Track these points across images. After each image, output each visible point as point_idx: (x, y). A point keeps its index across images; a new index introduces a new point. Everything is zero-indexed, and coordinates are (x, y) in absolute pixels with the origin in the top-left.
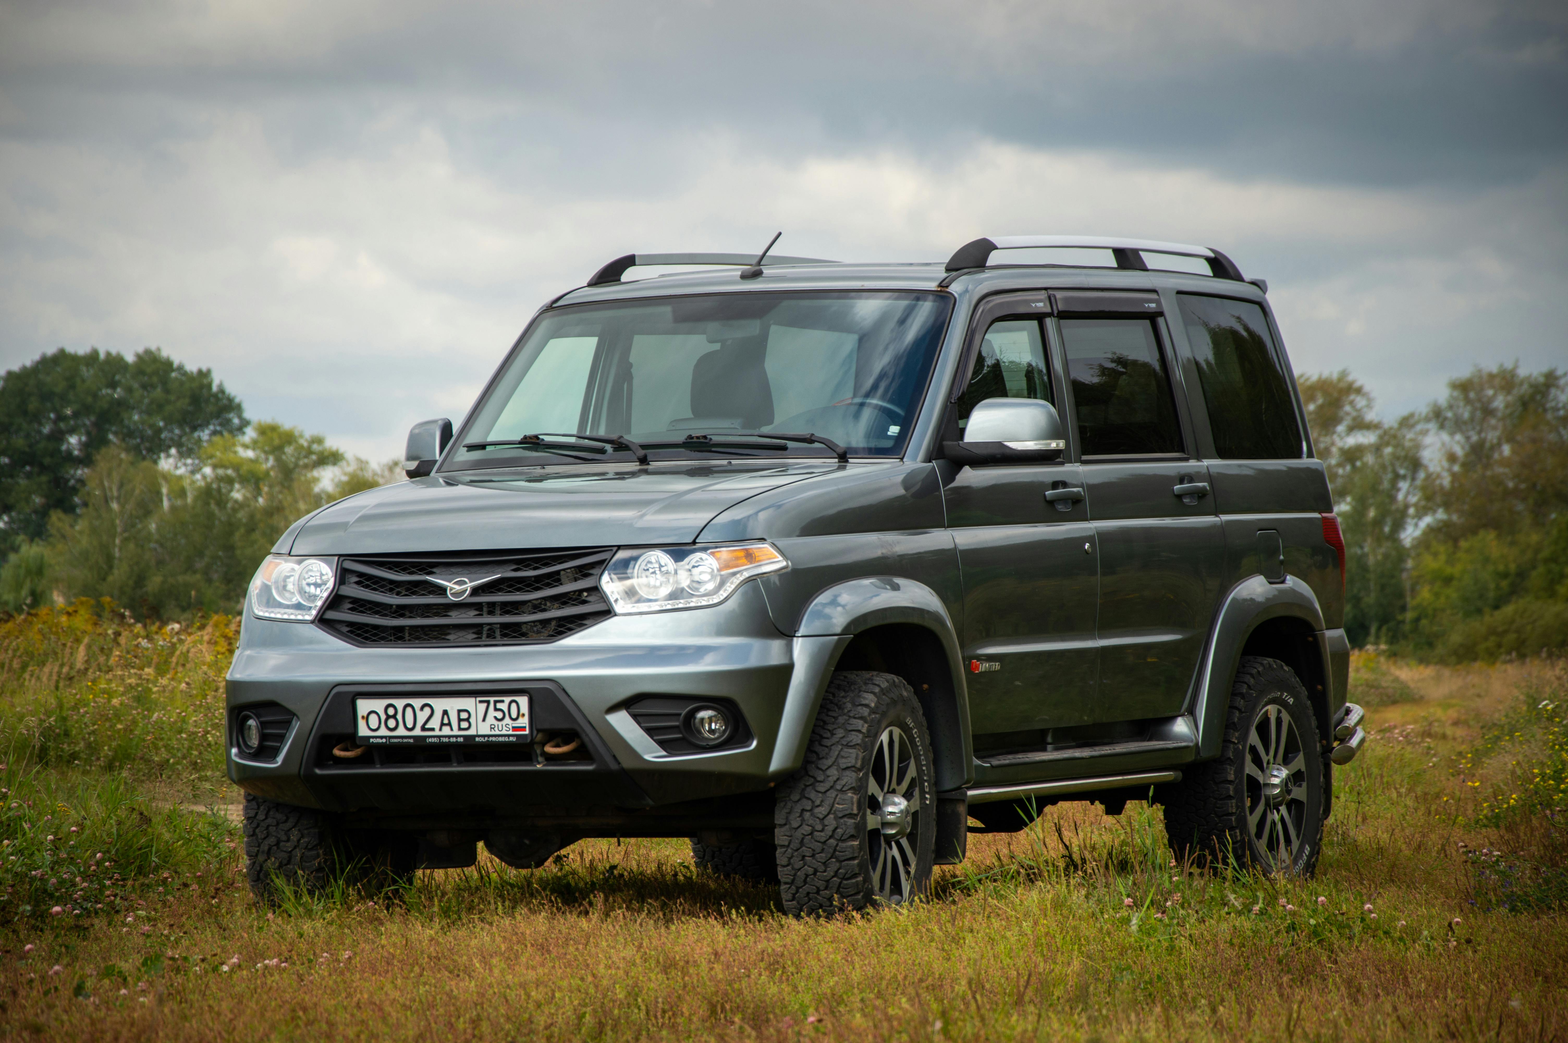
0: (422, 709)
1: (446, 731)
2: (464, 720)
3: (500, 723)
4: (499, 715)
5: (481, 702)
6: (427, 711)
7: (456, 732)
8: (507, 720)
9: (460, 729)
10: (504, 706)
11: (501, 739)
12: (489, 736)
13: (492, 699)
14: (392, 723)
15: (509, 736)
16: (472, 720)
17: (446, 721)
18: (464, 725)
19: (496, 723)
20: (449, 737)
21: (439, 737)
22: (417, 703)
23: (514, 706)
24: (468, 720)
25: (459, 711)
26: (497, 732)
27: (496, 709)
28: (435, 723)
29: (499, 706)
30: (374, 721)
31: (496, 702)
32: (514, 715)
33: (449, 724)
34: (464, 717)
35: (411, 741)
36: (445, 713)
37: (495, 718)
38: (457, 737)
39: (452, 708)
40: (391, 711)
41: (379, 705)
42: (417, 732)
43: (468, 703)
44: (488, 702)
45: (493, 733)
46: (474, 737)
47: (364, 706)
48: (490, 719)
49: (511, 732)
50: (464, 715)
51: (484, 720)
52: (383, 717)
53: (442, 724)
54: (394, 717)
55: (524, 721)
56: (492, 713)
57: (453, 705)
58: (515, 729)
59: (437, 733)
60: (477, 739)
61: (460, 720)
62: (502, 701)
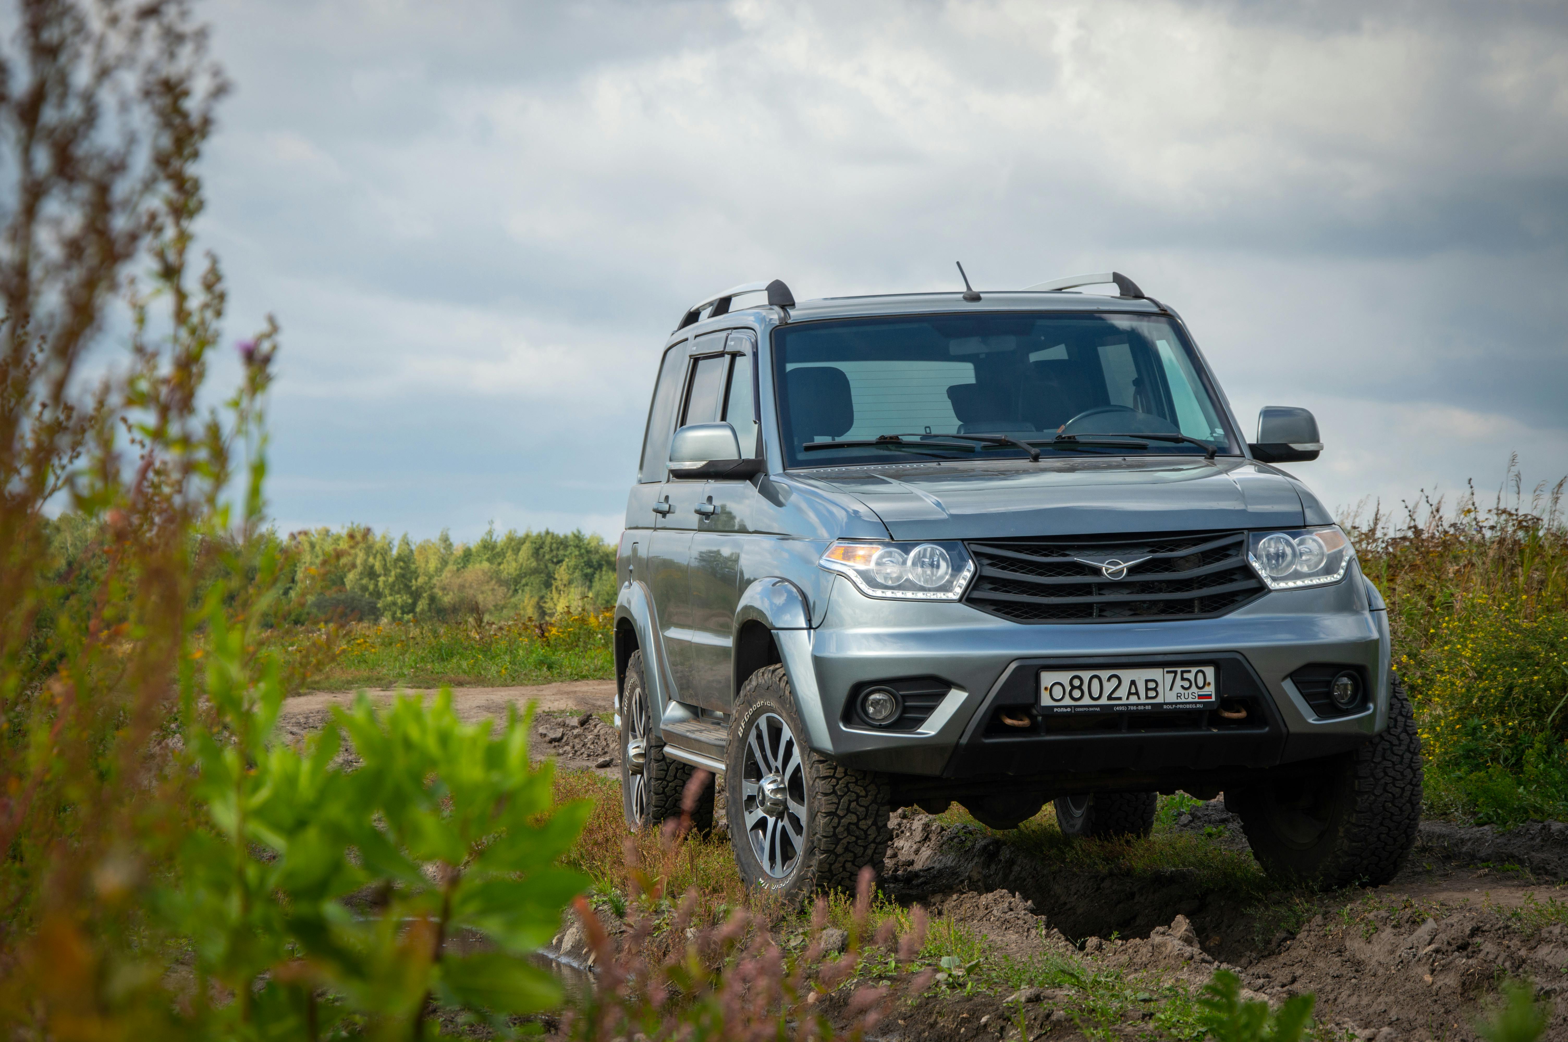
0: (1109, 680)
1: (1133, 700)
2: (1151, 689)
3: (1186, 692)
4: (1186, 684)
5: (1168, 672)
6: (1115, 682)
7: (1143, 700)
8: (1194, 689)
9: (1147, 697)
10: (1191, 676)
11: (1188, 706)
12: (1176, 704)
13: (1179, 670)
14: (1077, 694)
15: (1196, 703)
16: (1160, 689)
17: (1133, 690)
18: (1152, 694)
19: (1182, 691)
20: (1137, 705)
21: (1127, 705)
22: (1104, 674)
23: (1200, 675)
24: (1155, 689)
25: (1147, 681)
26: (1184, 700)
27: (1183, 679)
28: (1122, 692)
29: (1186, 676)
30: (1058, 692)
31: (1182, 672)
32: (1201, 684)
33: (1137, 693)
34: (1152, 686)
35: (1098, 709)
36: (1133, 683)
37: (1182, 686)
38: (1144, 705)
39: (1140, 679)
40: (1077, 683)
41: (1064, 677)
42: (1104, 701)
43: (1156, 674)
44: (1175, 673)
45: (1179, 700)
46: (1161, 705)
47: (1047, 679)
48: (1177, 688)
49: (1197, 700)
50: (1152, 685)
51: (1171, 689)
52: (1068, 688)
53: (1130, 694)
54: (1080, 688)
55: (1211, 690)
56: (1179, 682)
57: (1141, 675)
58: (1200, 697)
59: (1124, 701)
60: (1165, 707)
61: (1147, 689)
62: (1189, 672)
